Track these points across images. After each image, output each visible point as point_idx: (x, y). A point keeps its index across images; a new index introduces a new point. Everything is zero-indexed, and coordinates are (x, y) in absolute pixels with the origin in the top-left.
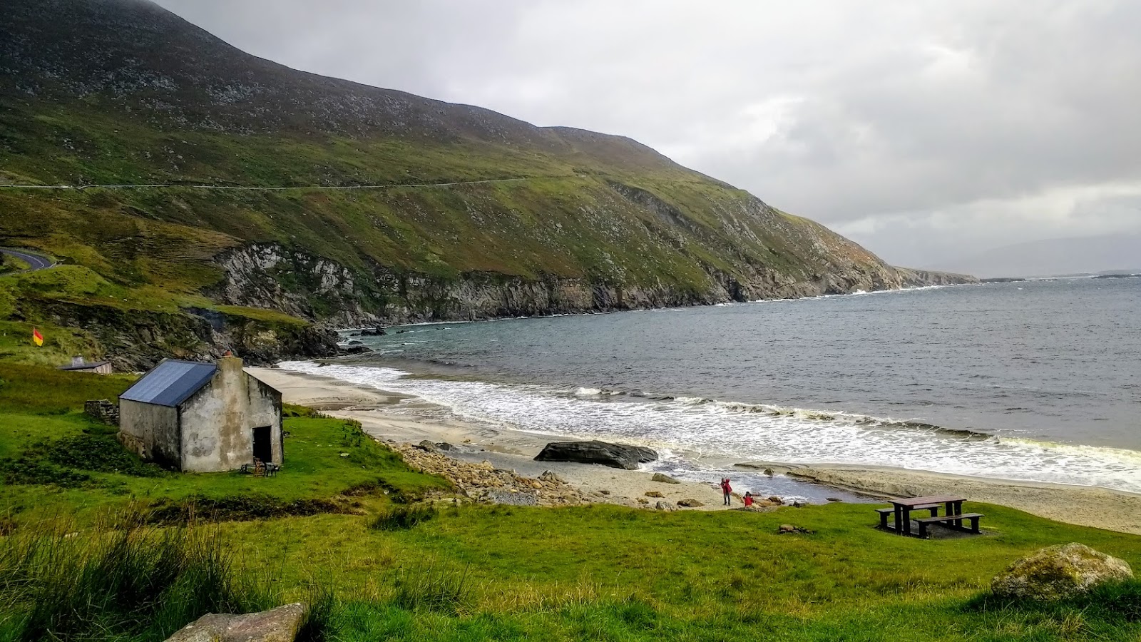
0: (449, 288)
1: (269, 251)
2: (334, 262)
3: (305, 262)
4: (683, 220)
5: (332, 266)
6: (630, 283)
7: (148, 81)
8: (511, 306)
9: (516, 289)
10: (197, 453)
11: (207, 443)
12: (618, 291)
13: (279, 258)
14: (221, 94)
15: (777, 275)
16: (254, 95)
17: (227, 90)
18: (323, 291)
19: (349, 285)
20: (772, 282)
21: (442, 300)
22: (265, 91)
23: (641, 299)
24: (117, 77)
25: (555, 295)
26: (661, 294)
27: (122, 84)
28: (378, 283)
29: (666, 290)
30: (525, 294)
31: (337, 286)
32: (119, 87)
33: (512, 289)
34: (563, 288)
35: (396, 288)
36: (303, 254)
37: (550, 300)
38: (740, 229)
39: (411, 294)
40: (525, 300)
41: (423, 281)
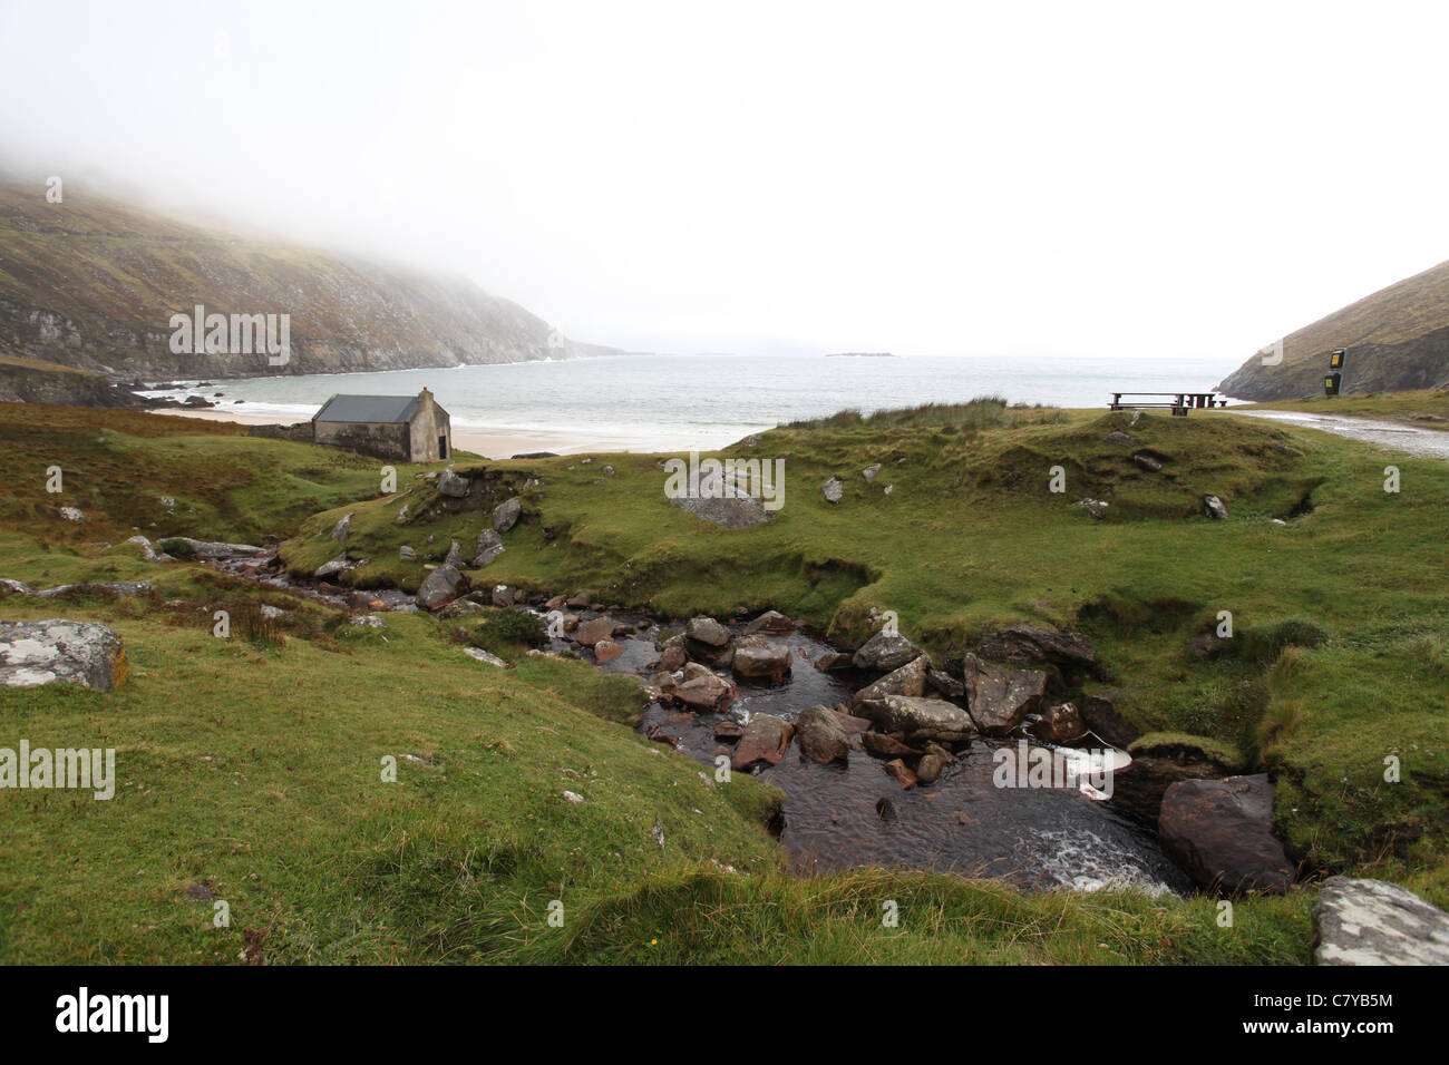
2: (53, 313)
3: (15, 311)
5: (51, 317)
6: (374, 346)
10: (417, 452)
11: (421, 446)
12: (363, 351)
18: (44, 341)
19: (75, 338)
23: (384, 360)
26: (401, 356)
29: (406, 353)
31: (61, 338)
34: (311, 348)
35: (134, 343)
36: (10, 302)
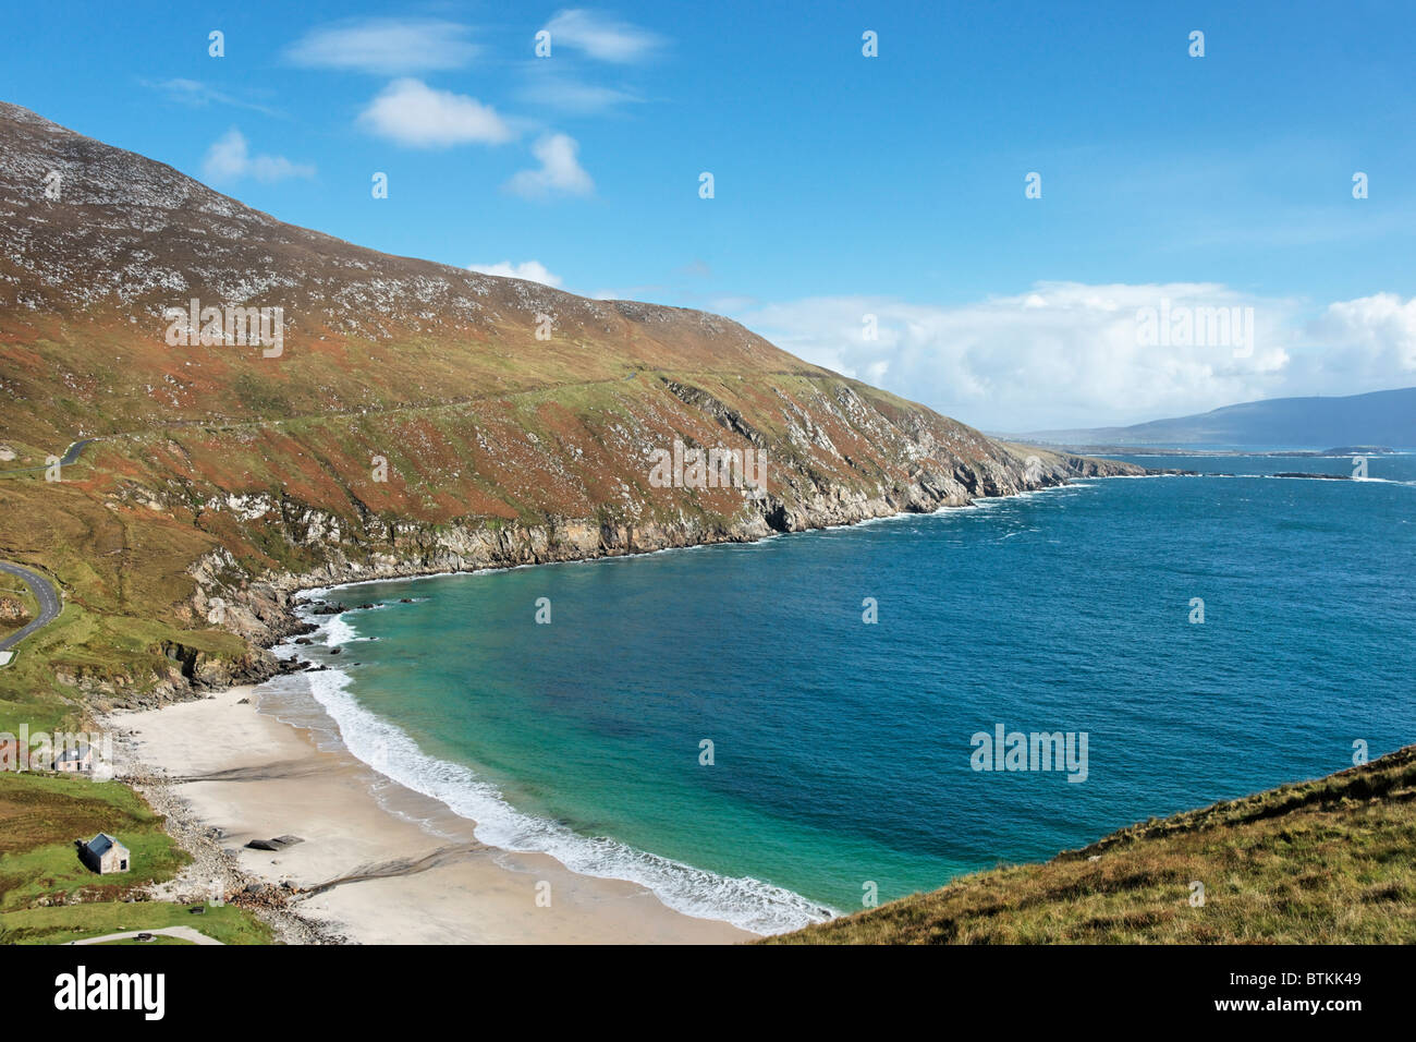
0: (439, 535)
1: (258, 501)
2: (323, 511)
3: (293, 512)
4: (742, 427)
5: (320, 515)
6: (645, 520)
7: (156, 280)
8: (505, 551)
9: (512, 532)
12: (629, 530)
13: (268, 508)
14: (233, 291)
15: (844, 491)
16: (270, 289)
17: (240, 285)
18: (309, 542)
19: (335, 535)
20: (835, 500)
21: (432, 547)
22: (281, 283)
23: (656, 537)
24: (123, 278)
25: (557, 537)
27: (129, 286)
28: (365, 531)
29: (688, 525)
30: (522, 538)
31: (324, 536)
32: (125, 291)
33: (508, 534)
34: (566, 529)
35: (384, 536)
36: (292, 504)
37: (550, 543)
38: (812, 435)
39: (399, 541)
40: (521, 544)
41: (412, 528)
